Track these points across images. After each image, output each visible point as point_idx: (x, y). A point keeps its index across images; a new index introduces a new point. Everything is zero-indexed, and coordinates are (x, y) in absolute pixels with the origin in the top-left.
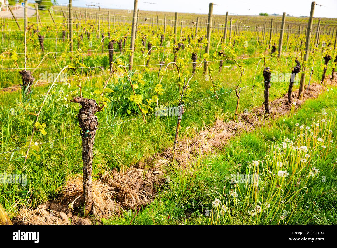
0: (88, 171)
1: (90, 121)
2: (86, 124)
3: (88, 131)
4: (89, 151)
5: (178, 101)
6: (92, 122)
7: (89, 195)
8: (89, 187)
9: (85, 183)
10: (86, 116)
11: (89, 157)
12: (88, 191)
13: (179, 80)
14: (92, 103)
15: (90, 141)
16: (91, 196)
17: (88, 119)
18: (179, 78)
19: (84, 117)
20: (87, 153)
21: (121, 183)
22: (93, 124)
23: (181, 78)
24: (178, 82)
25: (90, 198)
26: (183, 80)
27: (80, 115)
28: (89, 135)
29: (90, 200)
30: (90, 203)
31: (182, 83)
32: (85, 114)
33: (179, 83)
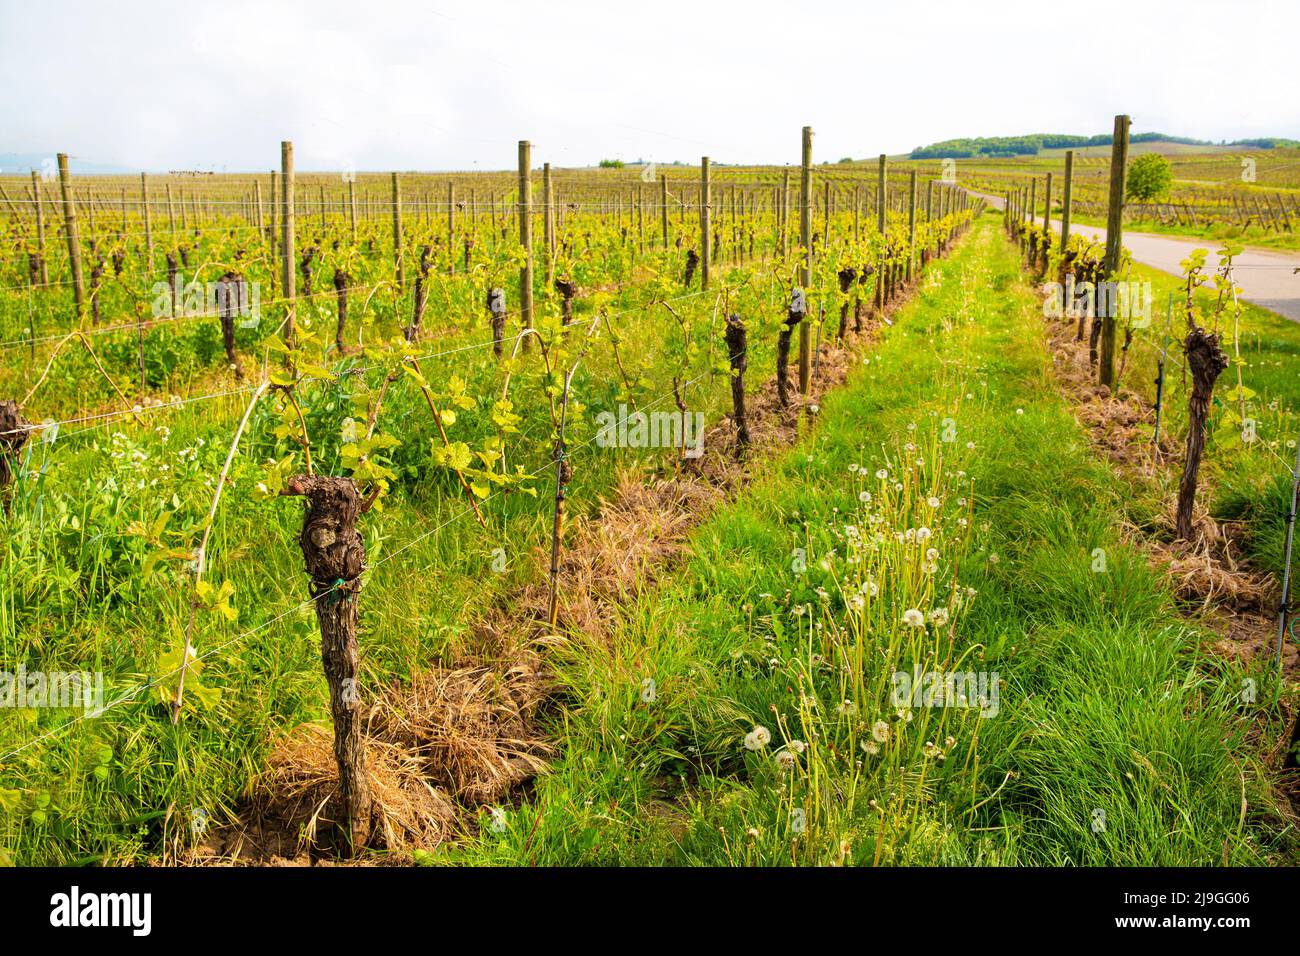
0: (353, 711)
1: (344, 549)
2: (333, 561)
3: (341, 580)
4: (345, 644)
5: (549, 445)
6: (350, 550)
7: (360, 785)
8: (359, 759)
9: (345, 751)
10: (333, 534)
11: (351, 667)
12: (358, 774)
13: (549, 380)
14: (349, 489)
15: (347, 611)
16: (366, 789)
17: (338, 544)
18: (549, 374)
19: (327, 538)
20: (340, 651)
21: (432, 727)
22: (354, 556)
23: (553, 375)
24: (544, 386)
25: (364, 796)
26: (559, 380)
27: (310, 532)
28: (342, 595)
29: (366, 803)
30: (366, 810)
31: (559, 388)
32: (329, 528)
33: (550, 389)
